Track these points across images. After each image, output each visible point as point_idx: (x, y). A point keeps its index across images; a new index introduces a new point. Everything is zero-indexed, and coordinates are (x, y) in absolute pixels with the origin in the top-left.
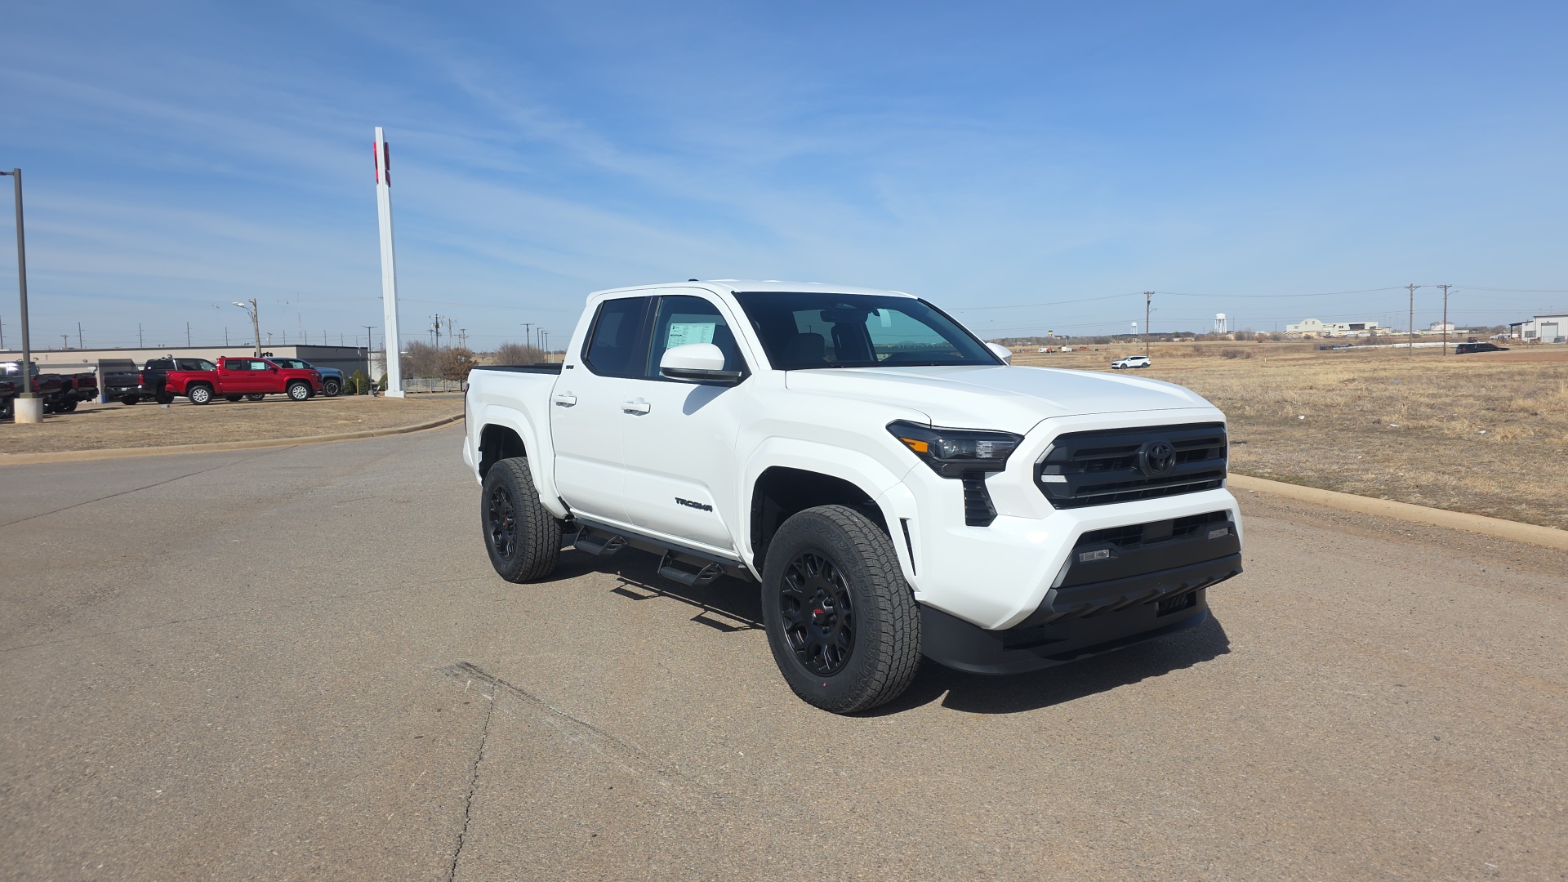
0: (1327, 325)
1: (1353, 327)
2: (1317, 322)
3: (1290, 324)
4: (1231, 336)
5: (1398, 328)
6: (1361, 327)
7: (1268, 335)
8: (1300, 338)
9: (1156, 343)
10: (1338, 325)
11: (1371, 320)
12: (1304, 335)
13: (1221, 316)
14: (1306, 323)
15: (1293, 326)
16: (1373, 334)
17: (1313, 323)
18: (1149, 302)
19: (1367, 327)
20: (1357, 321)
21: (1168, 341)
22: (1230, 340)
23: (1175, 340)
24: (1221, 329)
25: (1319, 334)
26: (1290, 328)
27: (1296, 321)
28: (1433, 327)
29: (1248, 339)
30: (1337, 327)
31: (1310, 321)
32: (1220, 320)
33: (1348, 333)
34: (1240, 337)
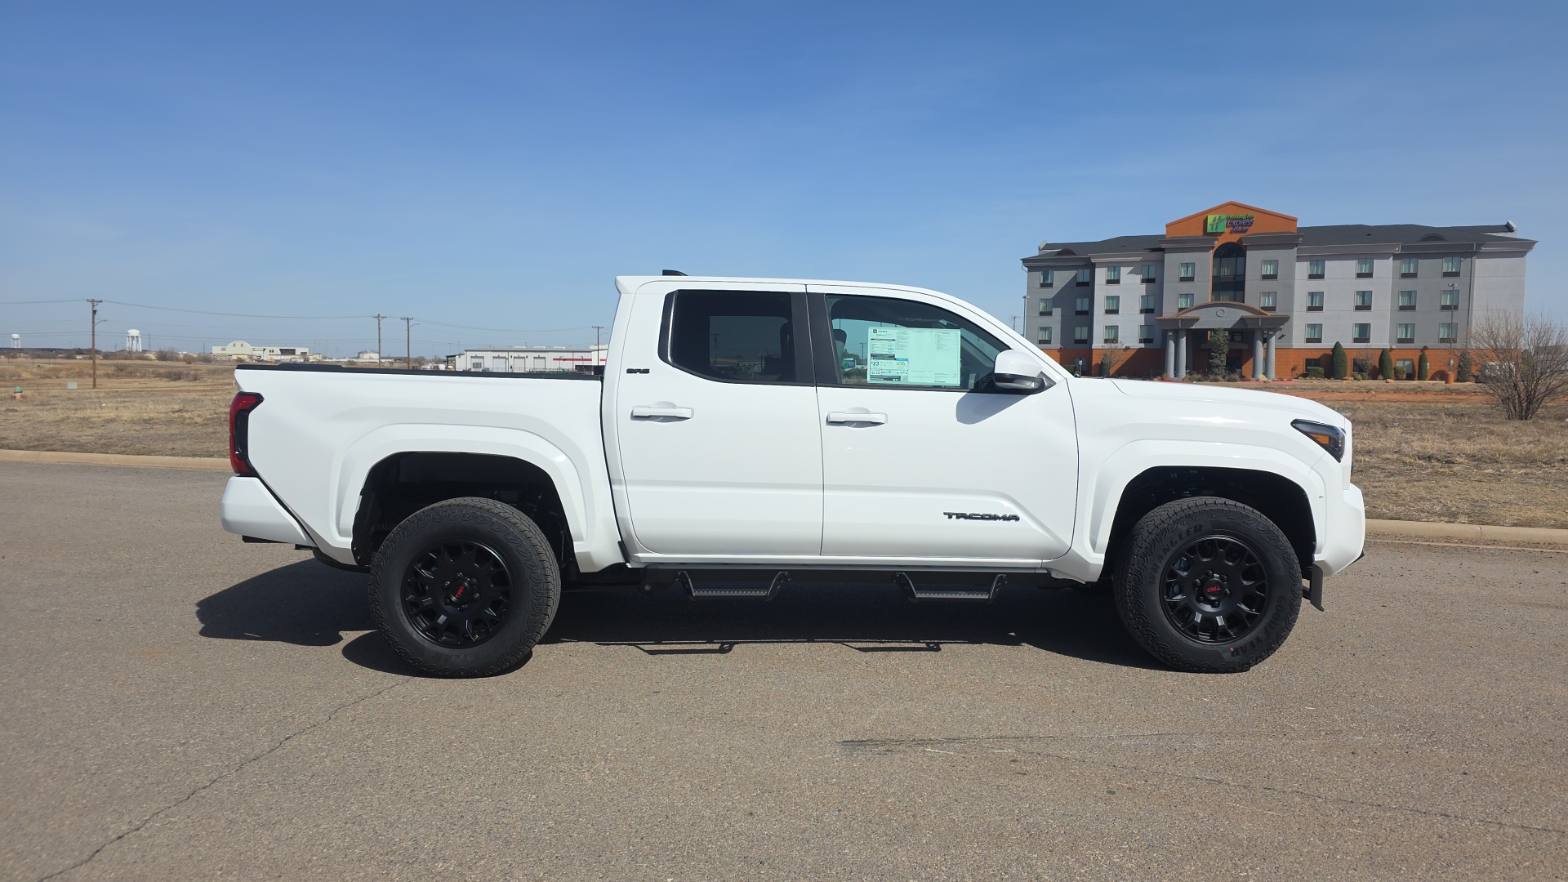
0: (257, 348)
1: (284, 352)
2: (246, 344)
3: (215, 345)
4: (152, 356)
5: (328, 355)
6: (292, 352)
7: (195, 356)
8: (229, 360)
9: (52, 361)
10: (268, 349)
11: (300, 346)
12: (234, 357)
13: (134, 332)
14: (234, 345)
15: (220, 348)
16: (306, 359)
17: (242, 345)
18: (94, 312)
19: (298, 352)
20: (286, 346)
21: (69, 357)
22: (151, 360)
23: (78, 357)
24: (138, 347)
25: (251, 357)
26: (216, 350)
27: (224, 342)
28: (361, 355)
29: (172, 360)
30: (267, 351)
31: (238, 343)
32: (133, 337)
33: (279, 358)
34: (162, 356)
